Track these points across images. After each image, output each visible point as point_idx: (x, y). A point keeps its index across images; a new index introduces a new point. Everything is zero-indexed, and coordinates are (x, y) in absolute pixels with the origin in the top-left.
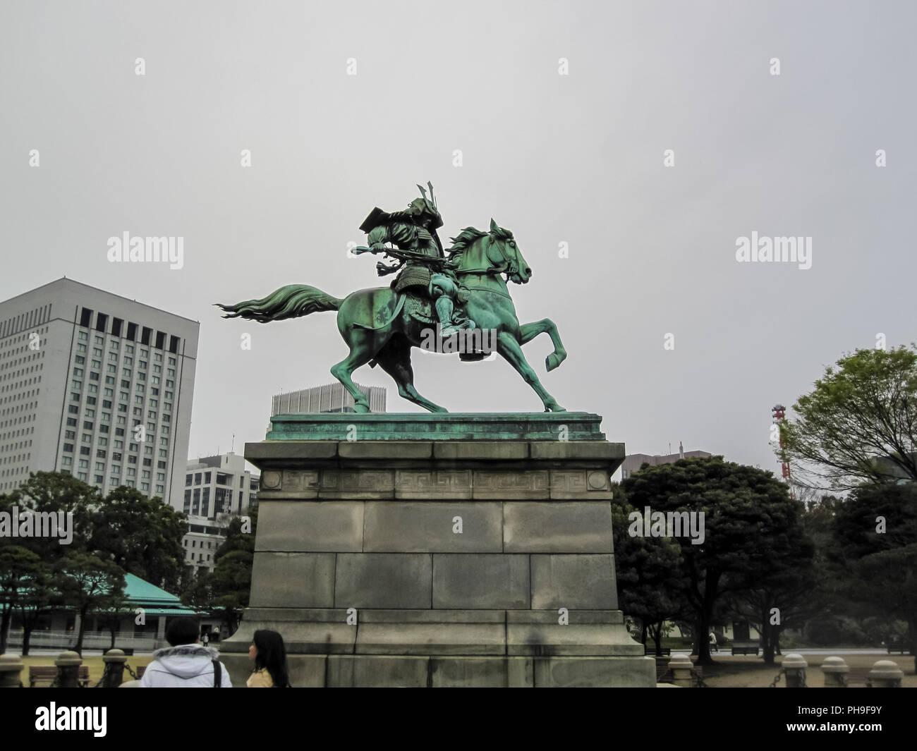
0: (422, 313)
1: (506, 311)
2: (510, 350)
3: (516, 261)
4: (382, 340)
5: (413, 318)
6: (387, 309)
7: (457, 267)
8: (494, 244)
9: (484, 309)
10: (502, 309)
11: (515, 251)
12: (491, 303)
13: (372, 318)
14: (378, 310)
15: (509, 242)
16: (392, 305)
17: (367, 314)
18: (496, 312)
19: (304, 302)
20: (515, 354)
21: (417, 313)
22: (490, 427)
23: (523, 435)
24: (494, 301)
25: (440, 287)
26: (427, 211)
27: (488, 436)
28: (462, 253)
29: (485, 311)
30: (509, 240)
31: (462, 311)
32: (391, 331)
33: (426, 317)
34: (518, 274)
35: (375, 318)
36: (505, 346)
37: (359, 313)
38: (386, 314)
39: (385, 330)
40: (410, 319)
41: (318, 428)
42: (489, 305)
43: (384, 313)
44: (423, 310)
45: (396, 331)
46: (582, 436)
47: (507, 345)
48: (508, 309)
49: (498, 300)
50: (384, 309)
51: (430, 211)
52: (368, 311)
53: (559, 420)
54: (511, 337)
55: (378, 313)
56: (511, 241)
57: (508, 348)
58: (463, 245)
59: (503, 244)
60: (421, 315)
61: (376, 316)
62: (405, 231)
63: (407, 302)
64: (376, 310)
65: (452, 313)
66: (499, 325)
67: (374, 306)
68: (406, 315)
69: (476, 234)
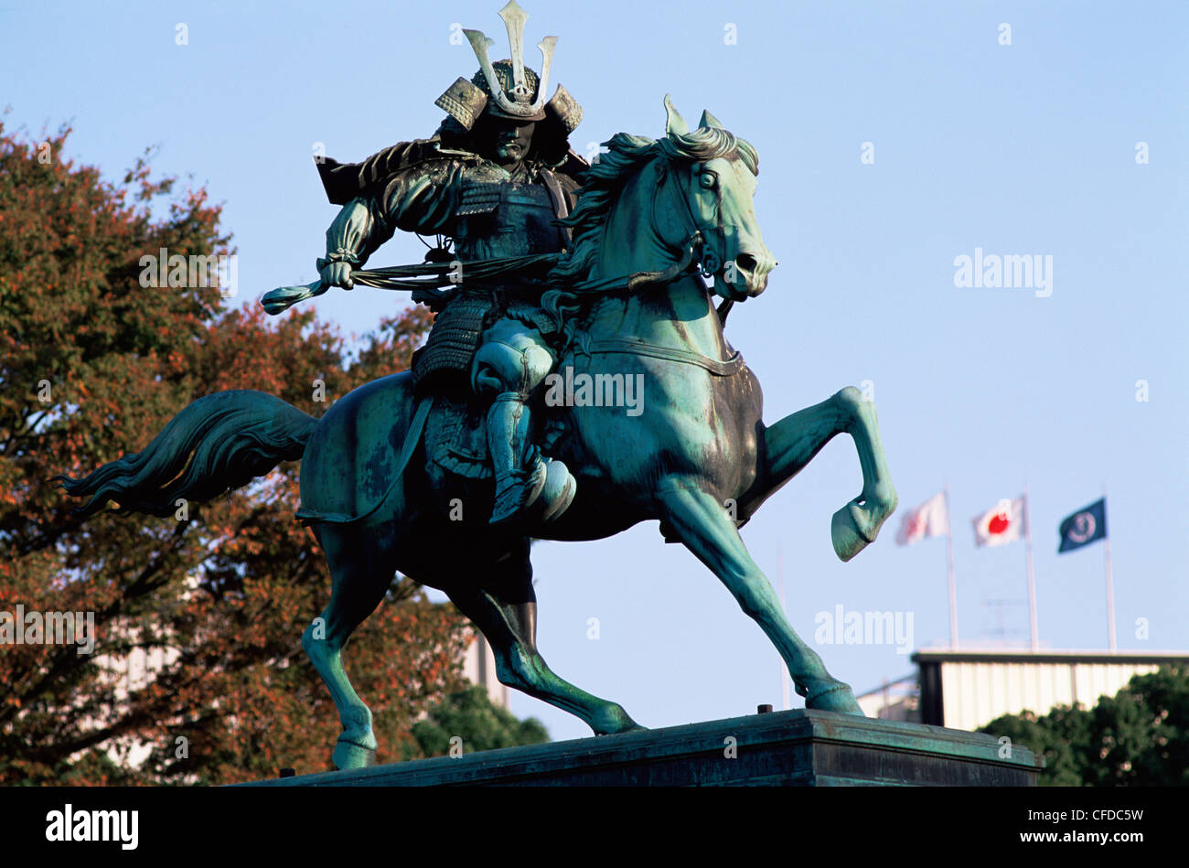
0: (465, 453)
3: (719, 231)
6: (390, 451)
7: (583, 274)
8: (666, 185)
11: (717, 201)
13: (354, 482)
14: (368, 459)
15: (698, 175)
16: (398, 438)
17: (343, 474)
20: (701, 538)
21: (452, 455)
25: (492, 372)
28: (600, 223)
30: (696, 167)
33: (474, 463)
35: (360, 484)
36: (676, 518)
37: (325, 476)
38: (388, 465)
39: (386, 515)
40: (441, 474)
43: (383, 463)
44: (467, 444)
47: (676, 513)
50: (383, 450)
52: (346, 466)
54: (692, 484)
55: (369, 466)
56: (702, 171)
58: (599, 199)
59: (684, 182)
60: (462, 459)
61: (363, 475)
62: (431, 193)
63: (432, 422)
64: (364, 457)
65: (522, 444)
66: (652, 458)
67: (361, 448)
68: (430, 463)
69: (629, 155)
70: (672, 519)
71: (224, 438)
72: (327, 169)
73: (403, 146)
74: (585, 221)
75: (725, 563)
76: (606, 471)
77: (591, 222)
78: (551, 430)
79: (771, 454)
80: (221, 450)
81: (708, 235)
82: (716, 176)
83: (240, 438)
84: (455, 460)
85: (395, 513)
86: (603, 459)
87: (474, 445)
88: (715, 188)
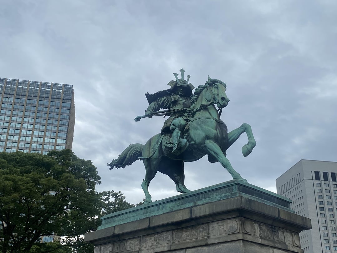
1: (207, 127)
2: (211, 150)
3: (218, 95)
4: (154, 163)
5: (166, 147)
8: (208, 90)
9: (197, 130)
10: (205, 127)
11: (218, 89)
12: (199, 125)
13: (150, 152)
15: (214, 86)
16: (157, 142)
17: (148, 151)
18: (202, 129)
19: (133, 152)
20: (214, 152)
21: (167, 143)
22: (183, 201)
23: (195, 203)
24: (201, 123)
25: (174, 125)
26: (178, 85)
27: (179, 208)
28: (196, 101)
29: (197, 131)
30: (214, 84)
31: (187, 134)
32: (159, 156)
33: (171, 144)
34: (218, 102)
35: (151, 152)
36: (209, 148)
37: (145, 151)
39: (155, 157)
40: (165, 147)
41: (116, 219)
42: (198, 127)
43: (155, 148)
44: (169, 141)
45: (162, 156)
46: (225, 196)
47: (209, 147)
48: (208, 126)
49: (203, 122)
51: (179, 85)
52: (149, 149)
53: (215, 188)
54: (212, 141)
55: (152, 148)
56: (215, 85)
57: (210, 149)
58: (196, 97)
60: (168, 144)
62: (166, 100)
63: (163, 138)
64: (152, 147)
65: (179, 137)
66: (204, 137)
67: (151, 146)
68: (163, 146)
69: (202, 88)
70: (208, 149)
71: (132, 151)
72: (147, 95)
73: (161, 91)
74: (193, 101)
75: (219, 157)
76: (195, 141)
77: (194, 101)
78: (185, 136)
79: (229, 138)
80: (131, 153)
81: (216, 96)
82: (217, 85)
83: (135, 150)
84: (167, 144)
85: (157, 157)
86: (194, 139)
87: (171, 141)
88: (217, 88)
